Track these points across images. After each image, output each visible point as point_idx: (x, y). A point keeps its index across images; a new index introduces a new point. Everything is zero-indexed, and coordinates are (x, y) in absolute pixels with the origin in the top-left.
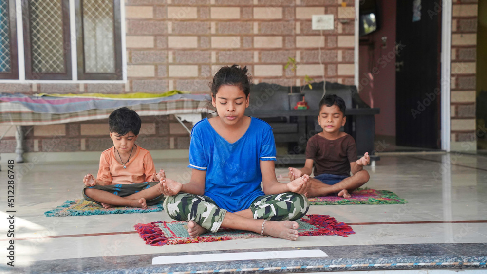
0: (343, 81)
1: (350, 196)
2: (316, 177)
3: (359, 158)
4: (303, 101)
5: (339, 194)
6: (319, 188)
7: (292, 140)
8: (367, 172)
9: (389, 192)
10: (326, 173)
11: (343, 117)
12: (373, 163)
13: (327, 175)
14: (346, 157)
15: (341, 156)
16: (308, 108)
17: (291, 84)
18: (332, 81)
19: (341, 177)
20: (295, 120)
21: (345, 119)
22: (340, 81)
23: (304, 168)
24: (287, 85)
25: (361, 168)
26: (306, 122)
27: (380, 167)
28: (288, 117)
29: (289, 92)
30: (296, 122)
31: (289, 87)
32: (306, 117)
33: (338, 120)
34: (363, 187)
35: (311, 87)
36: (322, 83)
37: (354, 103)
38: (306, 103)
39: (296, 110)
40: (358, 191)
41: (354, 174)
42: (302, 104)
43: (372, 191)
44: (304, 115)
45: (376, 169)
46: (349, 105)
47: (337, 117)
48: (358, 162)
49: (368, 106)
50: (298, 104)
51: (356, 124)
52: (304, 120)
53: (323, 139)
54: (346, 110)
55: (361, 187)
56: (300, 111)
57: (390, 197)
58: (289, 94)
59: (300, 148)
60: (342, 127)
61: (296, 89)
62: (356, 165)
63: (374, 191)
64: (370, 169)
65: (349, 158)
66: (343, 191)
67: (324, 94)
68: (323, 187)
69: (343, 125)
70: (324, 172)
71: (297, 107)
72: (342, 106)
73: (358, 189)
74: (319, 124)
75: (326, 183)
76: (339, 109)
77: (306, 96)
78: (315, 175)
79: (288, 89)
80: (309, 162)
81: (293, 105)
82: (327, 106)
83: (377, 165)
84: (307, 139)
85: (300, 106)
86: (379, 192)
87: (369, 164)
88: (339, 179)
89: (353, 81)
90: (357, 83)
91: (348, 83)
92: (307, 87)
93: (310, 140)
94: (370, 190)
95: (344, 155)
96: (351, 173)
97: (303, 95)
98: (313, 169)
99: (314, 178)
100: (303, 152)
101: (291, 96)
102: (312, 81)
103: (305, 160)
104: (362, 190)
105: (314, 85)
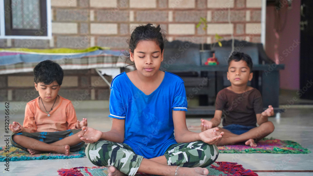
0: (251, 39)
1: (256, 145)
2: (225, 127)
3: (264, 111)
4: (214, 57)
5: (246, 143)
6: (228, 137)
7: (203, 93)
8: (272, 123)
9: (293, 142)
10: (234, 124)
11: (250, 72)
12: (278, 115)
13: (235, 125)
14: (253, 109)
15: (248, 108)
16: (218, 63)
17: (202, 42)
18: (240, 39)
19: (248, 127)
20: (205, 75)
21: (252, 74)
22: (248, 39)
23: (213, 119)
24: (198, 43)
25: (266, 119)
26: (216, 77)
27: (285, 119)
28: (199, 72)
29: (201, 49)
30: (206, 77)
31: (201, 45)
32: (216, 72)
33: (245, 74)
34: (268, 137)
35: (220, 45)
36: (231, 41)
37: (260, 60)
38: (216, 60)
39: (206, 66)
40: (263, 141)
41: (260, 124)
42: (212, 60)
43: (276, 141)
44: (214, 70)
45: (281, 121)
46: (255, 61)
47: (245, 71)
48: (263, 114)
49: (274, 62)
50: (208, 60)
51: (262, 78)
52: (214, 74)
53: (231, 92)
54: (253, 66)
55: (267, 137)
56: (210, 66)
57: (294, 147)
58: (201, 51)
59: (210, 100)
60: (249, 81)
61: (207, 47)
62: (262, 117)
63: (279, 141)
64: (275, 121)
65: (256, 110)
66: (250, 140)
67: (233, 51)
68: (231, 136)
69: (250, 79)
70: (233, 123)
71: (207, 63)
72: (249, 62)
73: (264, 139)
74: (228, 79)
75: (234, 133)
76: (246, 64)
77: (216, 52)
78: (223, 125)
79: (199, 47)
80: (218, 113)
81: (204, 61)
82: (236, 61)
83: (282, 116)
84: (216, 93)
85: (210, 62)
86: (284, 142)
87: (274, 116)
88: (246, 130)
89: (260, 39)
90: (263, 41)
91: (255, 41)
92: (217, 45)
93: (219, 93)
94: (275, 140)
95: (251, 107)
96: (257, 125)
97: (213, 52)
98: (222, 120)
99: (223, 128)
100: (213, 104)
101: (202, 53)
102: (222, 39)
103: (214, 112)
104: (268, 140)
105: (224, 42)
